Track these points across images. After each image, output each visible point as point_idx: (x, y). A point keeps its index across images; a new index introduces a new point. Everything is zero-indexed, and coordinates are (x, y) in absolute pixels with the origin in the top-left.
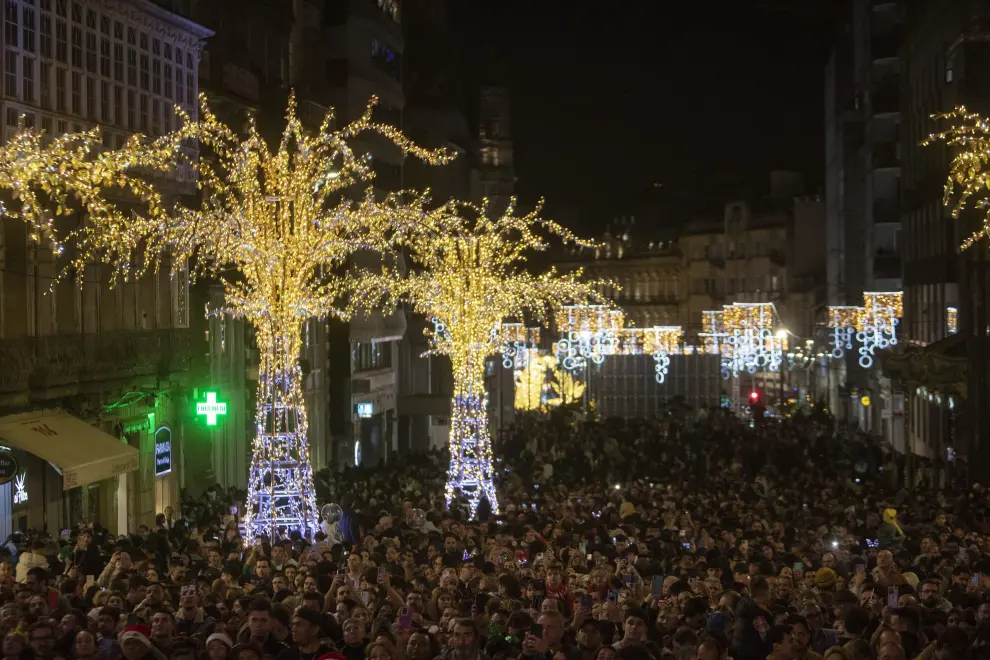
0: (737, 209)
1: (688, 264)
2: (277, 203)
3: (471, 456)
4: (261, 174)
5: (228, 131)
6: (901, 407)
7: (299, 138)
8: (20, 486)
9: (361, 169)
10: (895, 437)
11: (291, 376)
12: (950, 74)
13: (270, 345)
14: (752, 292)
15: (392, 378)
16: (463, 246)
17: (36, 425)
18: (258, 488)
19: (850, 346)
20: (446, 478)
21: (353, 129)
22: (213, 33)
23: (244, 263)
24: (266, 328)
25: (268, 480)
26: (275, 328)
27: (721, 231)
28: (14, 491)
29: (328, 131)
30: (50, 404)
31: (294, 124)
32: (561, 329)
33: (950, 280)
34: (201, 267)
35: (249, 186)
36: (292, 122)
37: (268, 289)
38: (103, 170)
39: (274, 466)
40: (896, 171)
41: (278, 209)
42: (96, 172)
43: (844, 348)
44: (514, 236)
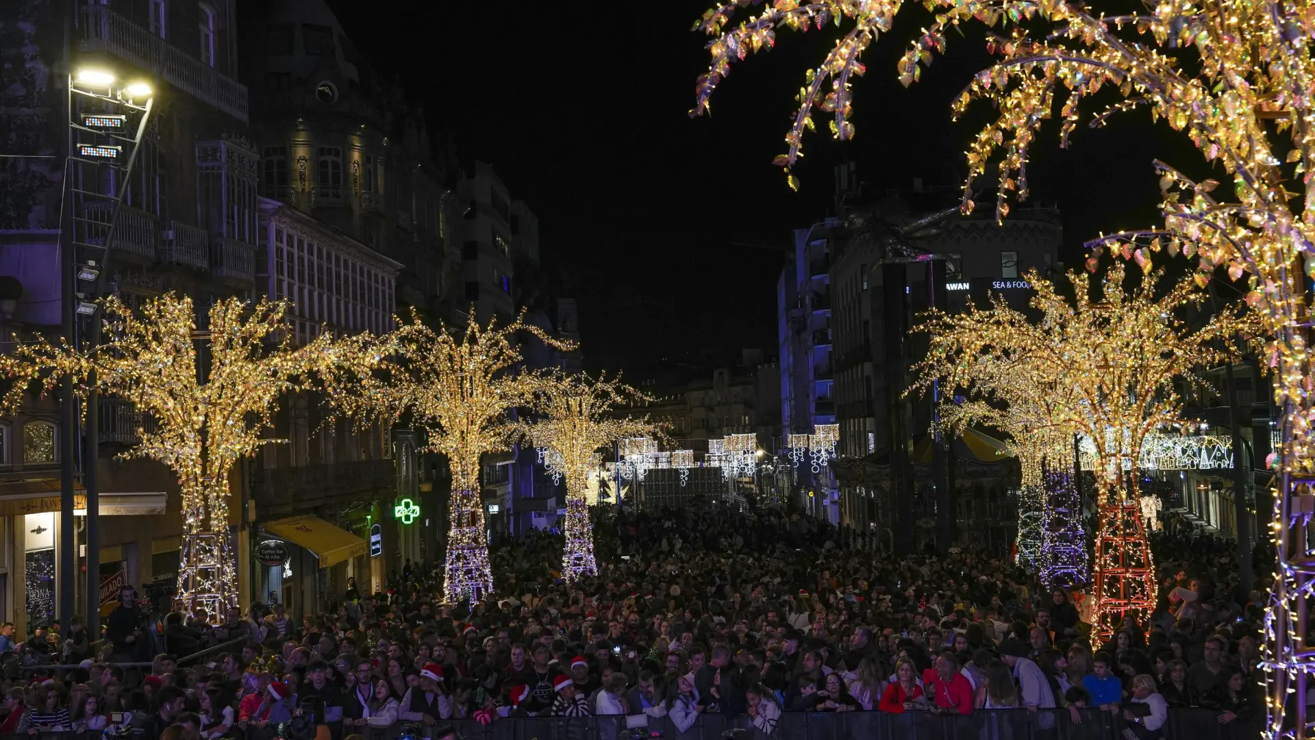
0: (721, 373)
1: (691, 410)
2: (462, 377)
3: (579, 538)
4: (451, 358)
5: (430, 331)
6: (836, 497)
7: (478, 334)
8: (287, 566)
9: (514, 355)
10: (833, 518)
11: (473, 489)
12: (865, 284)
13: (459, 469)
14: (732, 426)
15: (510, 488)
16: (572, 402)
17: (298, 526)
18: (452, 564)
19: (802, 460)
20: (563, 553)
21: (511, 328)
22: (403, 266)
23: (440, 417)
24: (456, 459)
25: (458, 558)
26: (462, 458)
27: (712, 388)
28: (284, 570)
29: (492, 330)
30: (306, 511)
31: (474, 326)
32: (621, 453)
33: (868, 416)
34: (416, 419)
35: (444, 366)
36: (473, 324)
37: (458, 434)
38: (373, 358)
39: (463, 549)
40: (830, 347)
41: (462, 380)
42: (367, 359)
43: (799, 461)
44: (604, 395)
